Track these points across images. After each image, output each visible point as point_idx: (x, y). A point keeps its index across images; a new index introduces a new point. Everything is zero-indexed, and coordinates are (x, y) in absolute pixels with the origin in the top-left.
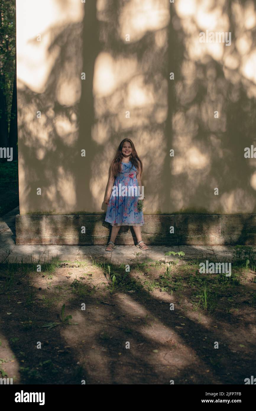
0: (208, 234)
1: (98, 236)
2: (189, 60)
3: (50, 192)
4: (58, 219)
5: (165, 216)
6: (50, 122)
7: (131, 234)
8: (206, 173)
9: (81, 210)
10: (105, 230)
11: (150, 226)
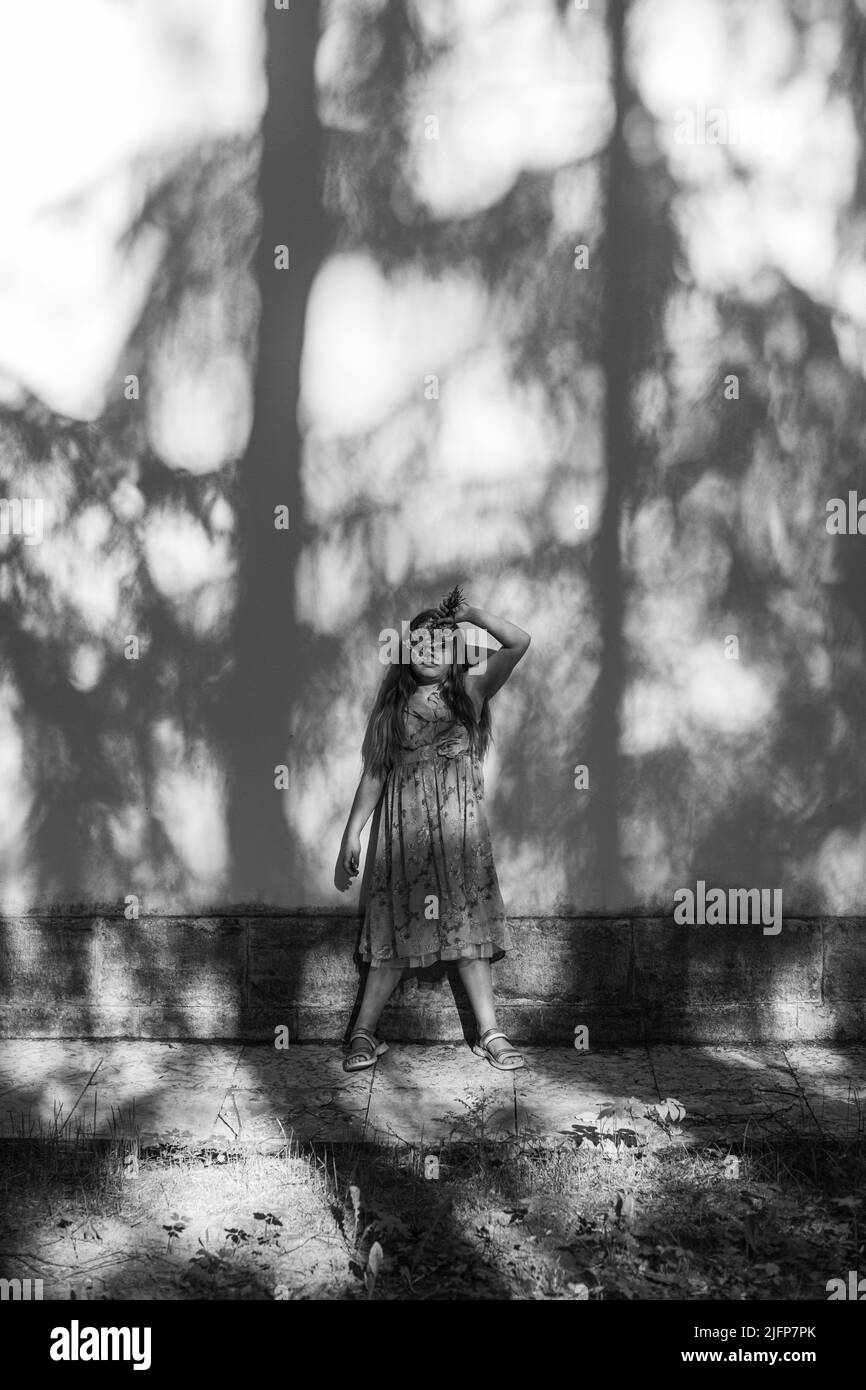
0: (766, 998)
1: (318, 1004)
2: (692, 287)
3: (125, 825)
4: (156, 933)
5: (591, 925)
6: (125, 532)
7: (450, 1000)
8: (760, 750)
9: (249, 897)
10: (347, 983)
11: (530, 966)
